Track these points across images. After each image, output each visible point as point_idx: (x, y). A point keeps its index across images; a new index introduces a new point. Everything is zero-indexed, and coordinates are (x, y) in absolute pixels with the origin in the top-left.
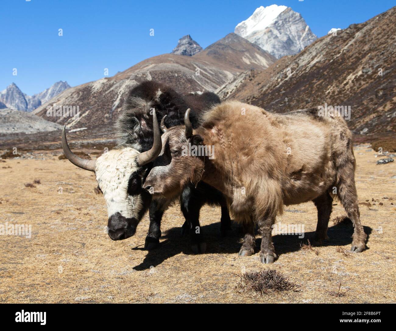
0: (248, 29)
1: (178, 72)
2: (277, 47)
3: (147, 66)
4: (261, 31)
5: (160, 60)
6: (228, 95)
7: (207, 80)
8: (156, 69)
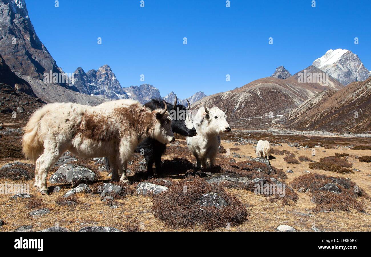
0: (321, 64)
1: (277, 89)
2: (341, 75)
3: (257, 84)
4: (330, 65)
5: (265, 81)
6: (313, 106)
7: (295, 95)
8: (263, 86)
